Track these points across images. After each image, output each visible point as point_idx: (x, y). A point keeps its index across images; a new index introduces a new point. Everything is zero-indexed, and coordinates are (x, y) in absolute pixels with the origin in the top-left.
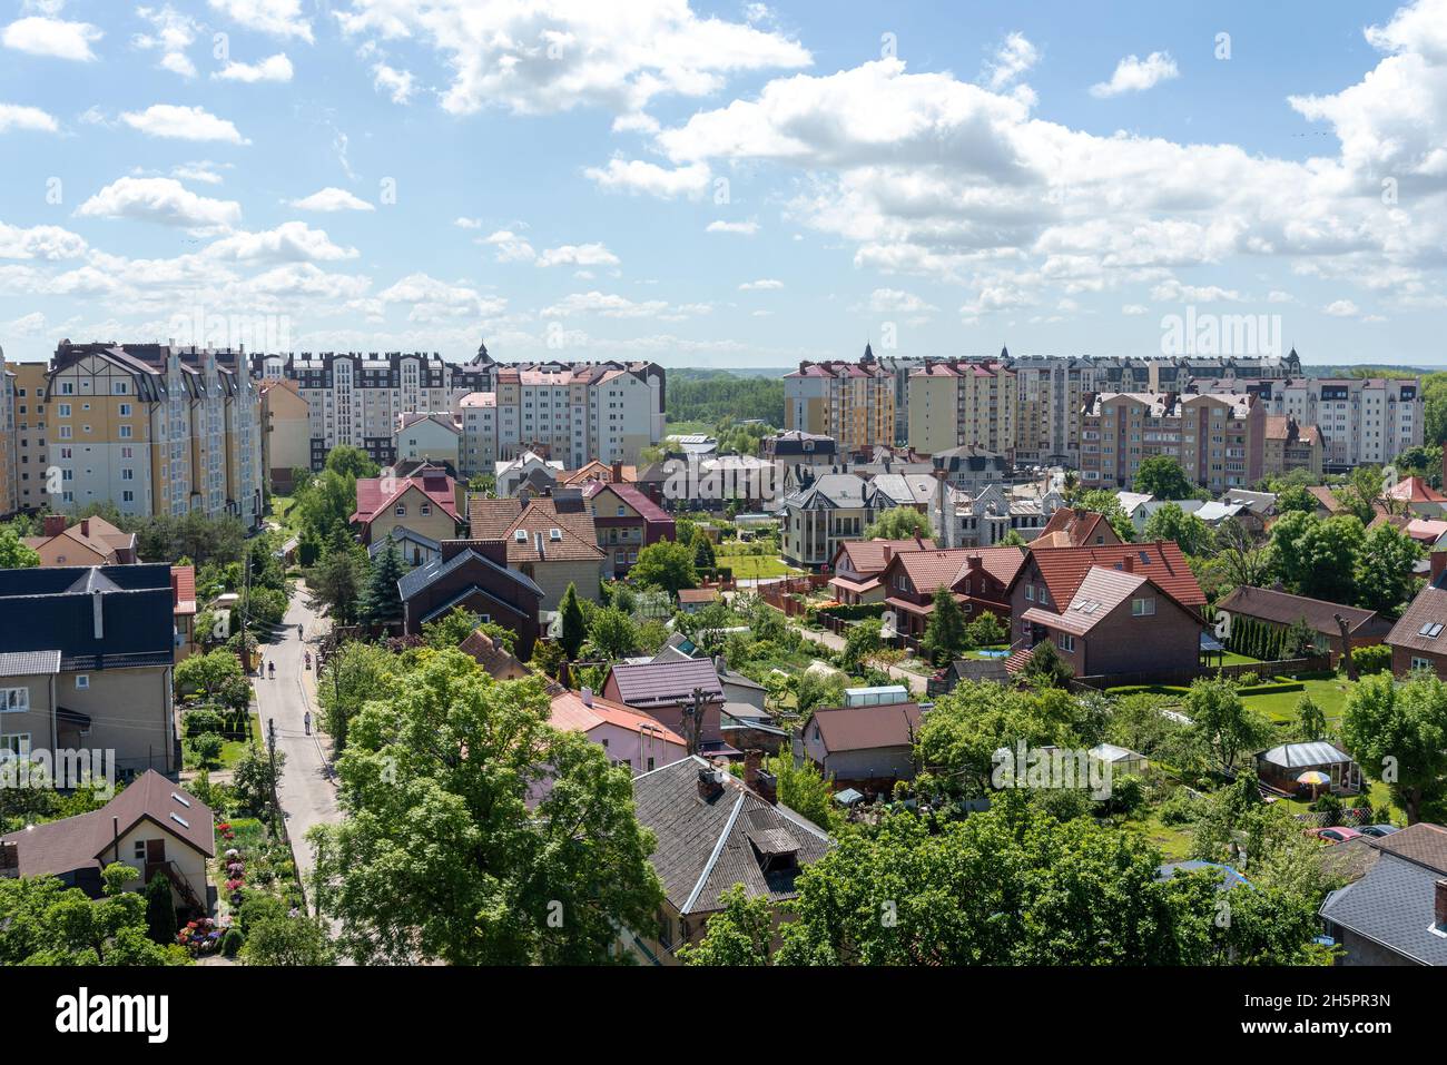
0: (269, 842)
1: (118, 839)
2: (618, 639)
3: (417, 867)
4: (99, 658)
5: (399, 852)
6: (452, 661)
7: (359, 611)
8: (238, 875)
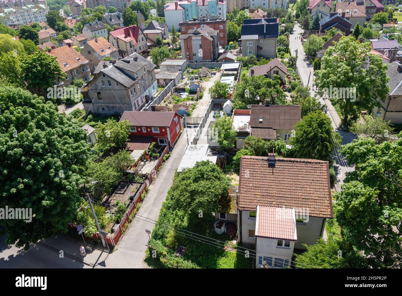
0: (295, 72)
1: (271, 70)
2: (369, 35)
3: (338, 80)
4: (265, 37)
5: (335, 77)
6: (350, 38)
7: (309, 28)
8: (290, 78)
